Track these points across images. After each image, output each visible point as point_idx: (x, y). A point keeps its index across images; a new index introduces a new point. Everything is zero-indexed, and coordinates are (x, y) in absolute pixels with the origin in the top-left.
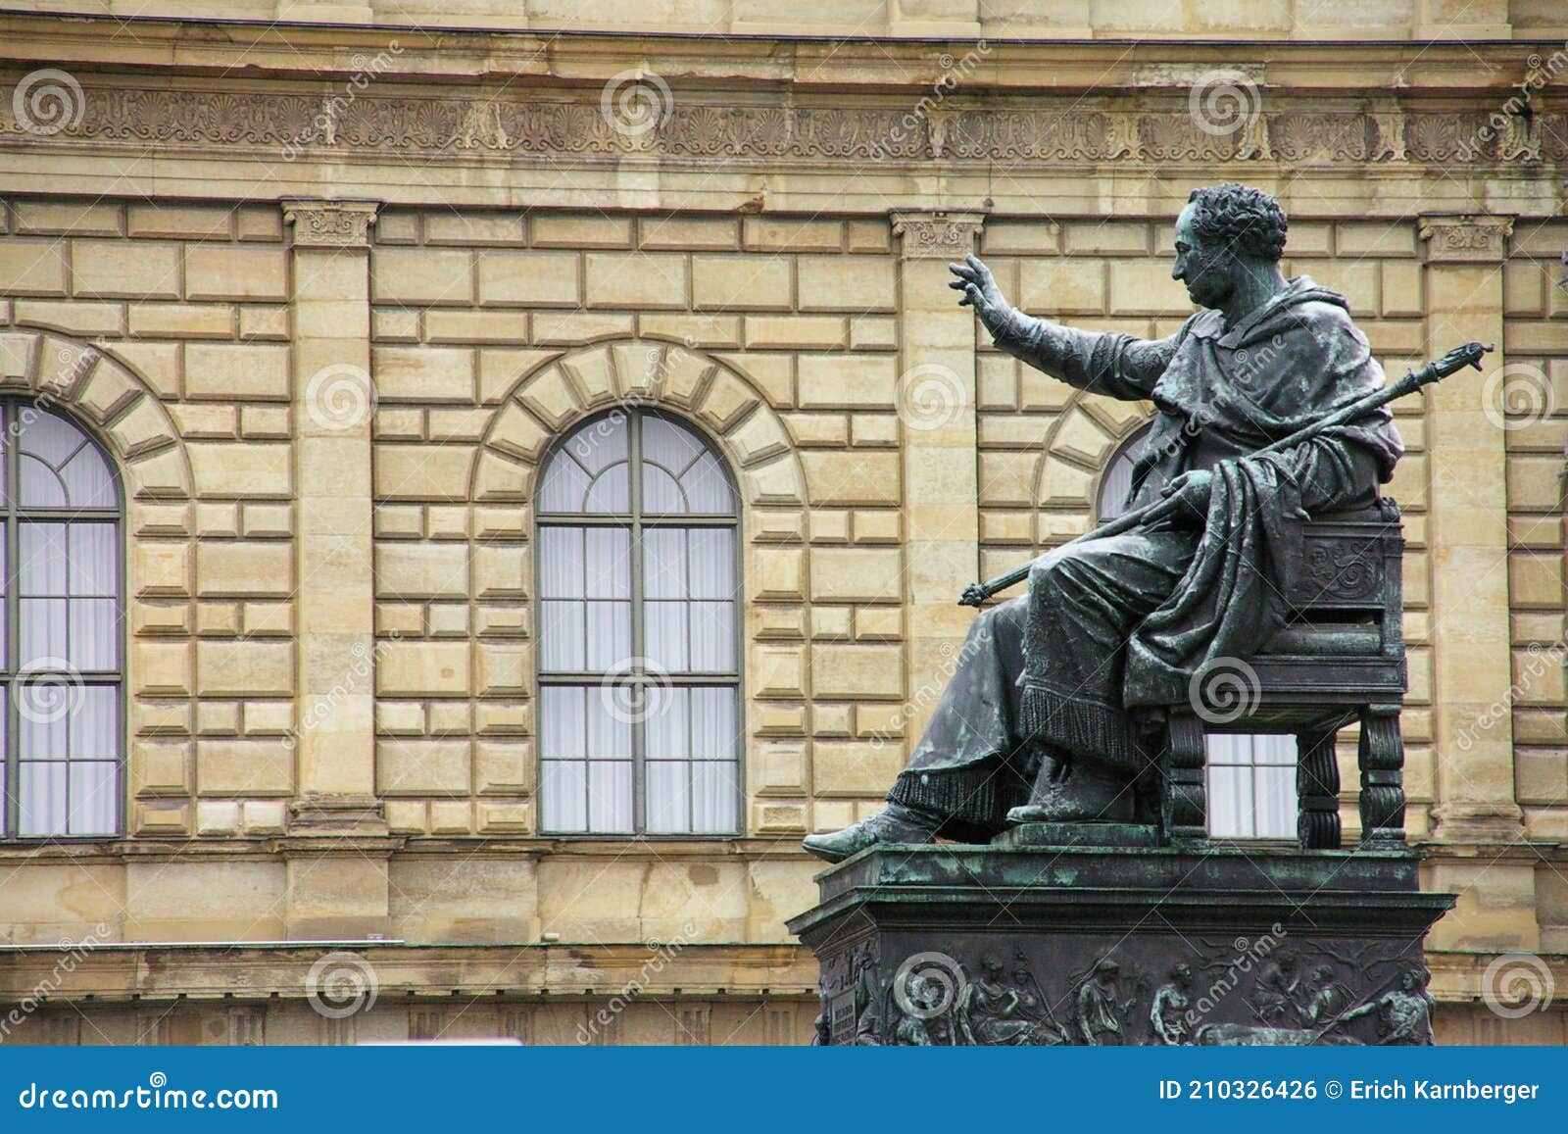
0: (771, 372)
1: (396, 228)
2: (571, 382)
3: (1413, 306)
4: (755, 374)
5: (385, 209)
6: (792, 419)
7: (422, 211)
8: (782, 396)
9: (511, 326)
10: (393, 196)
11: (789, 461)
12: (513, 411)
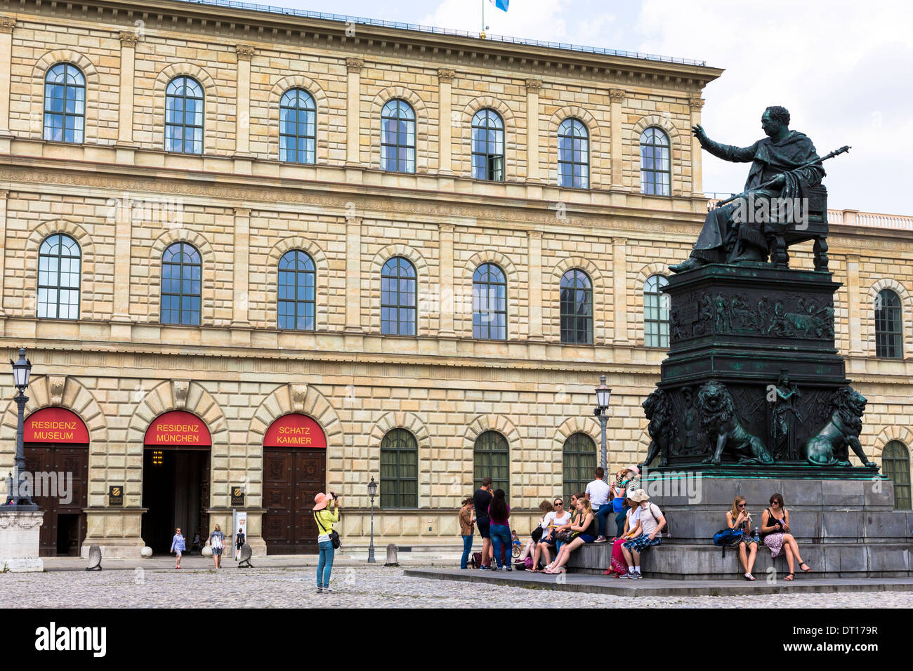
0: (322, 244)
1: (255, 214)
2: (286, 244)
3: (437, 239)
4: (320, 244)
5: (253, 210)
6: (326, 253)
7: (259, 211)
8: (325, 249)
9: (274, 233)
10: (254, 208)
11: (325, 261)
12: (274, 249)
